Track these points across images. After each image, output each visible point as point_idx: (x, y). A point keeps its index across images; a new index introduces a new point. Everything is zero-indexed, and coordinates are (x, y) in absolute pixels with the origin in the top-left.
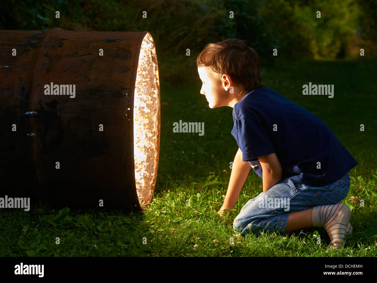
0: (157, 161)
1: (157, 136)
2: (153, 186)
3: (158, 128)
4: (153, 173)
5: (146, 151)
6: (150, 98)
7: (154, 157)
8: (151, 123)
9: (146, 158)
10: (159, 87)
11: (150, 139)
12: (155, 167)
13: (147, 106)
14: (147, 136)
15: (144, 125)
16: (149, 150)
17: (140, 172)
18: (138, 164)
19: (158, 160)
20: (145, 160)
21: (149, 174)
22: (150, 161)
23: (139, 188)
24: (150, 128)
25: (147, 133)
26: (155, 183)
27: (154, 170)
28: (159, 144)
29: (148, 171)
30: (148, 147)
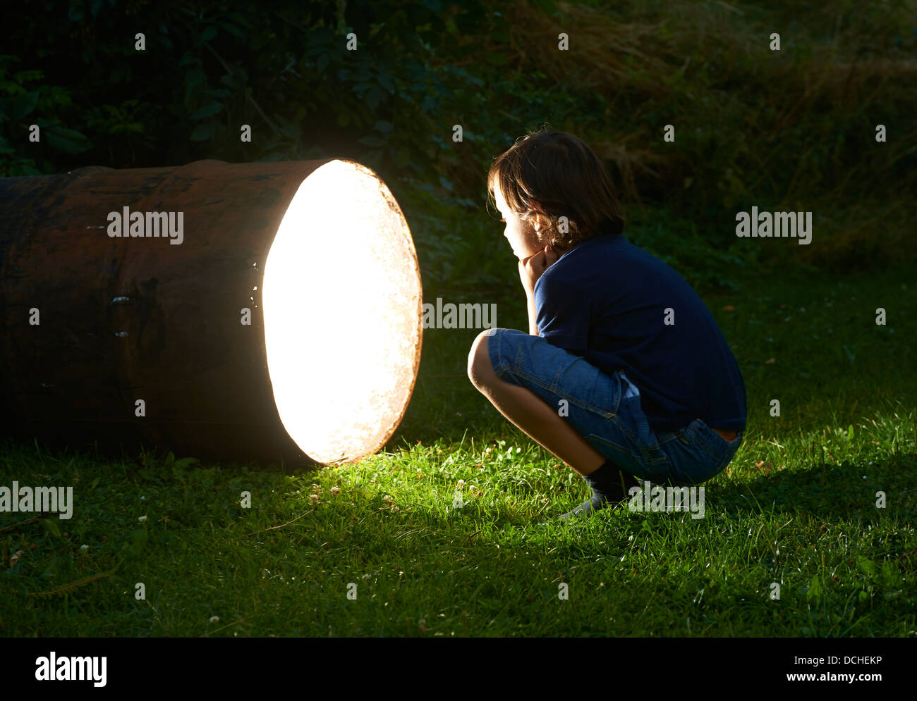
0: (410, 390)
1: (416, 346)
3: (419, 330)
5: (397, 372)
6: (405, 277)
8: (410, 322)
9: (394, 386)
10: (416, 256)
11: (405, 351)
12: (405, 401)
13: (401, 292)
14: (401, 347)
15: (398, 326)
16: (402, 371)
17: (379, 410)
18: (380, 396)
19: (412, 388)
20: (392, 389)
21: (392, 413)
22: (400, 391)
23: (367, 437)
24: (407, 330)
25: (403, 341)
26: (395, 428)
27: (403, 406)
28: (419, 361)
29: (391, 407)
30: (401, 365)
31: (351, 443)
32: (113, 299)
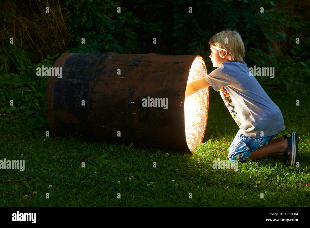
1: (207, 109)
2: (203, 138)
3: (207, 104)
4: (203, 129)
5: (201, 117)
7: (205, 121)
8: (204, 101)
9: (200, 121)
11: (203, 110)
12: (205, 126)
13: (201, 92)
14: (201, 109)
15: (200, 102)
17: (196, 129)
18: (196, 124)
19: (207, 122)
20: (200, 122)
21: (201, 130)
22: (202, 123)
23: (195, 138)
24: (203, 104)
25: (202, 107)
26: (204, 136)
27: (204, 128)
28: (208, 113)
29: (200, 128)
30: (202, 114)
32: (131, 102)
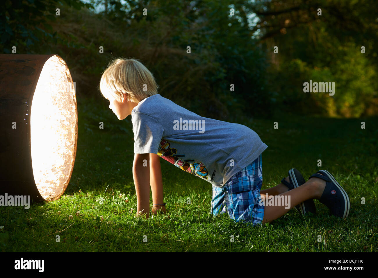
0: (72, 165)
1: (74, 145)
2: (66, 186)
3: (75, 138)
4: (68, 175)
5: (65, 157)
6: (69, 113)
7: (71, 162)
8: (70, 134)
9: (64, 163)
10: (76, 103)
11: (68, 147)
12: (70, 170)
13: (67, 120)
15: (65, 135)
16: (67, 157)
17: (57, 174)
18: (57, 168)
19: (73, 165)
20: (63, 165)
21: (64, 176)
22: (67, 166)
23: (54, 187)
24: (69, 138)
25: (67, 142)
26: (68, 183)
27: (70, 173)
28: (76, 152)
29: (64, 173)
30: (66, 154)
31: (47, 190)
